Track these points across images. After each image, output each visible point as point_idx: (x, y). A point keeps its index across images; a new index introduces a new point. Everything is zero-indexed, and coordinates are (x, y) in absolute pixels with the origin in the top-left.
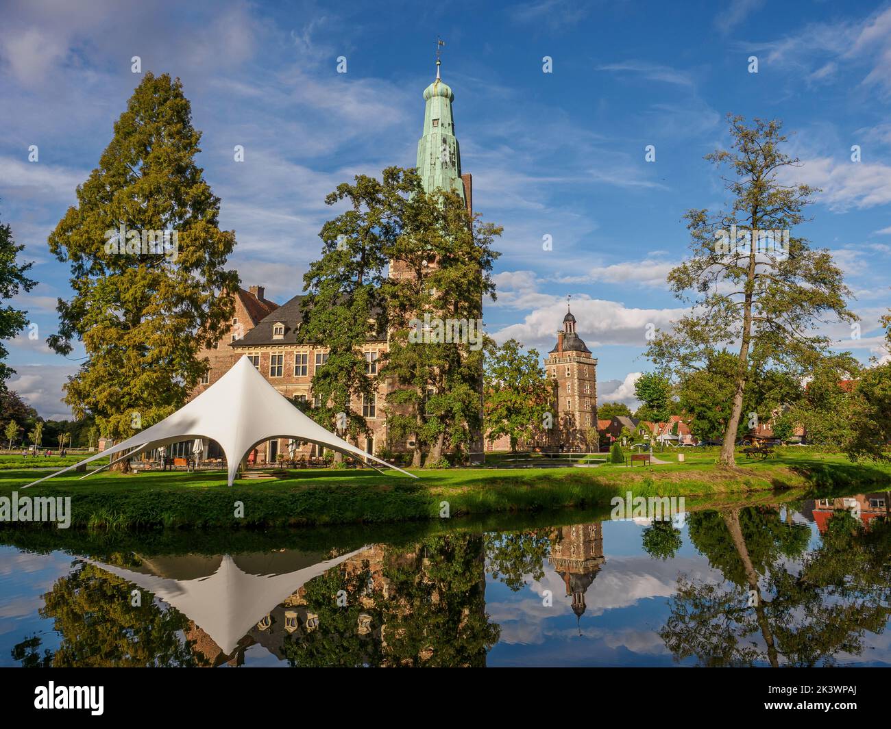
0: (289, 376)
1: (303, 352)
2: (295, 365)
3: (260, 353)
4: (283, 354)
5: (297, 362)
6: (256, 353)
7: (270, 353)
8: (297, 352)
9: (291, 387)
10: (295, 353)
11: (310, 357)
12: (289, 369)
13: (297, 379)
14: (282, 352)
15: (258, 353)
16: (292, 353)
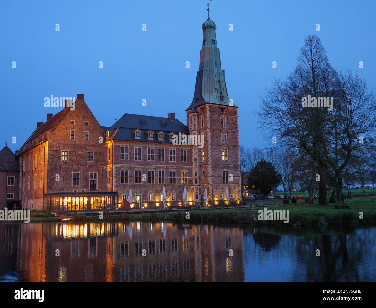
0: (145, 160)
1: (152, 147)
2: (148, 154)
3: (128, 146)
4: (141, 148)
5: (149, 153)
6: (126, 146)
7: (134, 146)
8: (148, 147)
9: (146, 166)
10: (147, 147)
11: (155, 151)
12: (145, 156)
13: (149, 162)
14: (140, 147)
15: (127, 146)
16: (146, 147)
